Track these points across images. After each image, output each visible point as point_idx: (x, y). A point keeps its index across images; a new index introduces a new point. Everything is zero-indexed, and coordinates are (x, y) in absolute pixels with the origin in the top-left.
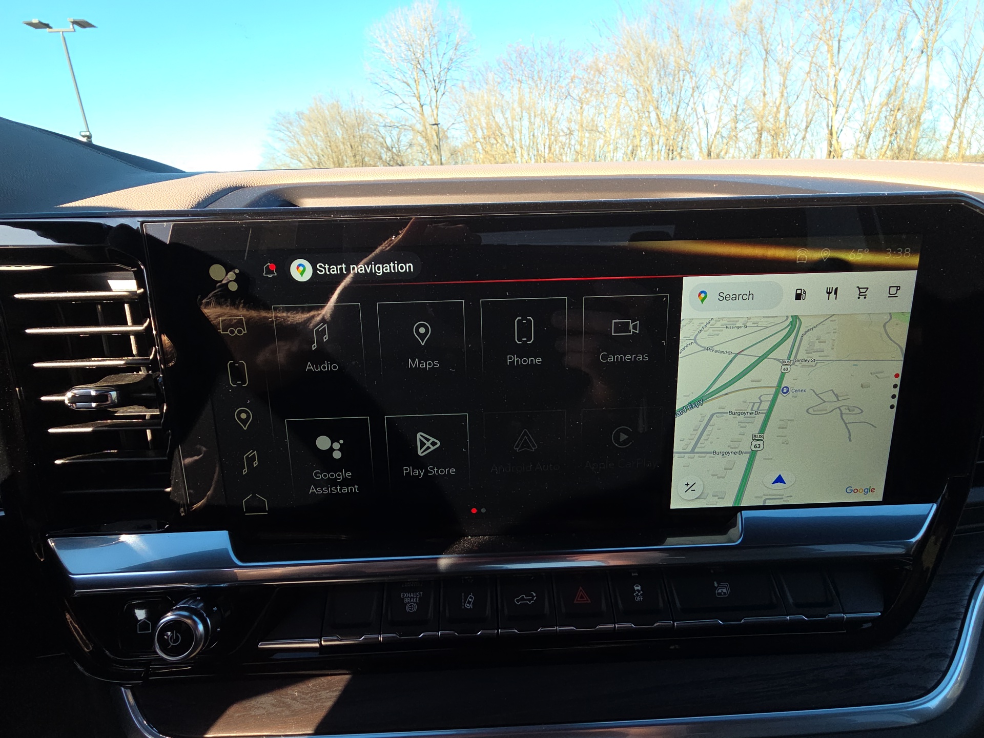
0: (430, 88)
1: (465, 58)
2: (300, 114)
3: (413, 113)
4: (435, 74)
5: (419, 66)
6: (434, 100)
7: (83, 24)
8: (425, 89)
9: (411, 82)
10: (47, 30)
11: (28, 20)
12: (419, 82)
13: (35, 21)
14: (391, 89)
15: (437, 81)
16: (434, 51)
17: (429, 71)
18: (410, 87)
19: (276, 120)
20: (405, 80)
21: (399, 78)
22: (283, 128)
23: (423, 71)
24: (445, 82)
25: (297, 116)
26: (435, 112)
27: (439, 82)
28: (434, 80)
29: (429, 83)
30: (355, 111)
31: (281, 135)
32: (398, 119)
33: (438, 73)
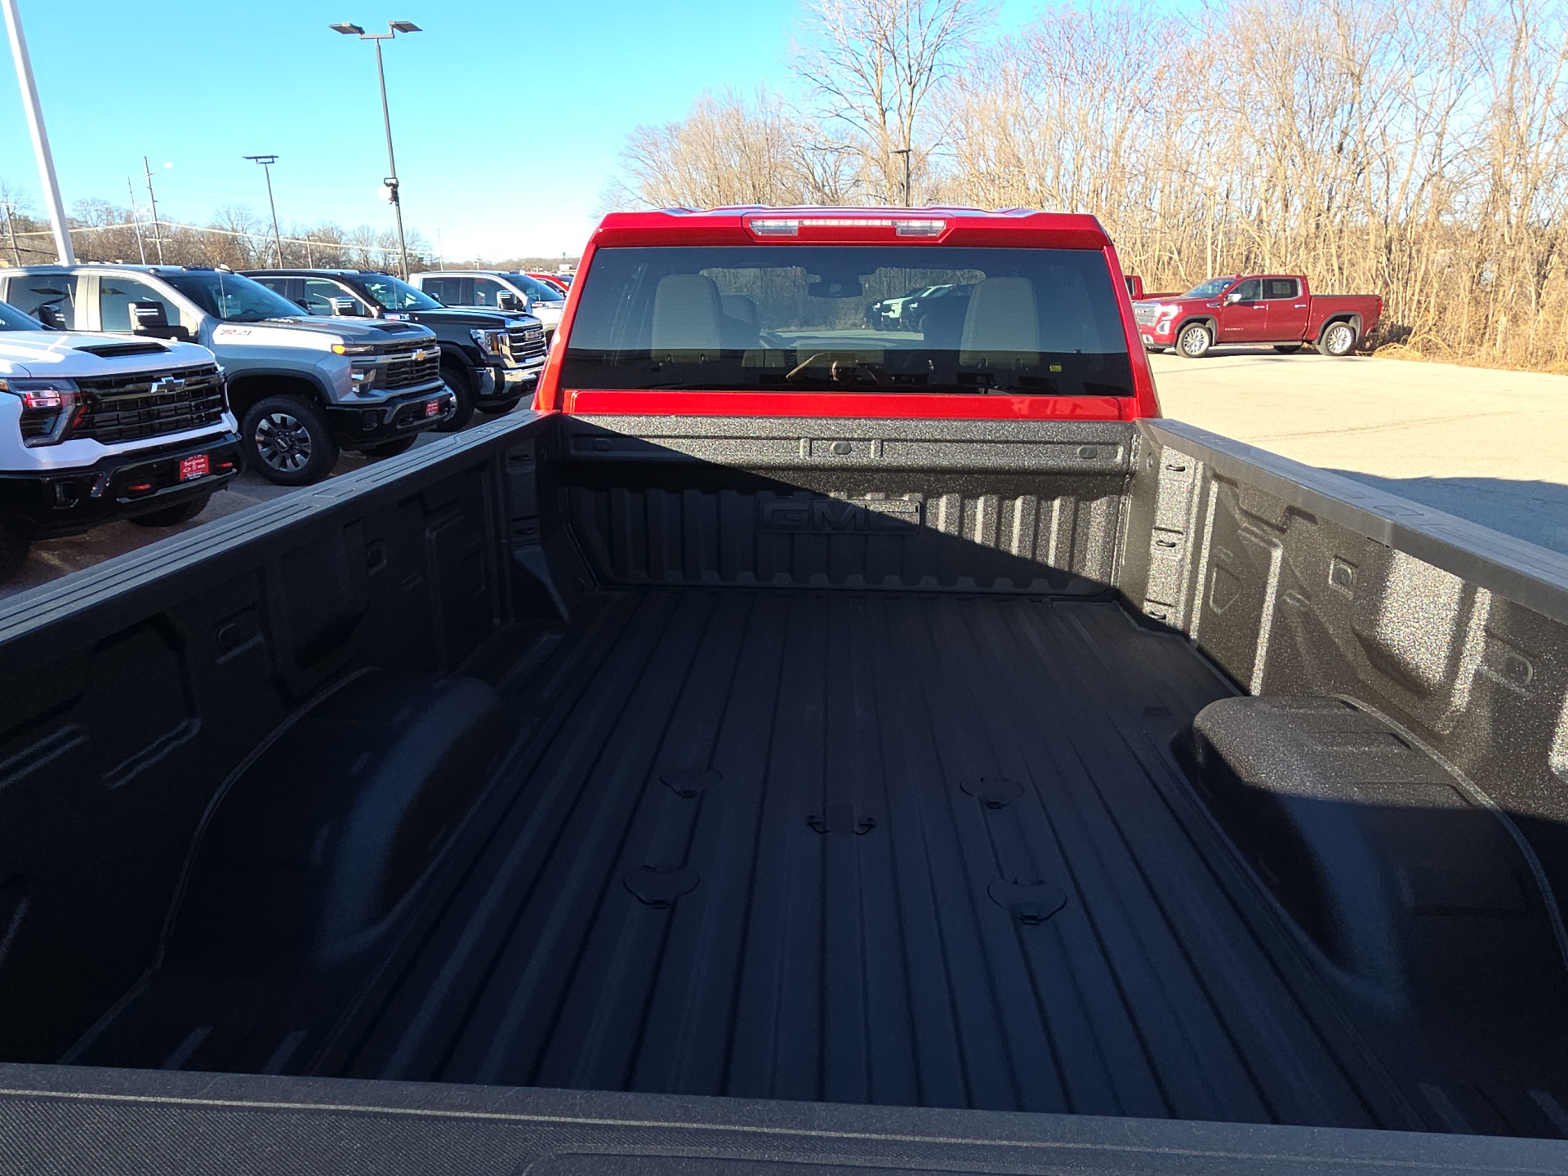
0: (901, 82)
1: (972, 27)
2: (673, 130)
3: (865, 125)
4: (912, 56)
5: (884, 43)
6: (907, 101)
7: (405, 28)
8: (892, 84)
9: (868, 70)
10: (358, 35)
11: (337, 23)
12: (882, 71)
13: (346, 24)
14: (832, 83)
15: (914, 69)
16: (916, 12)
17: (902, 53)
18: (866, 79)
19: (633, 139)
20: (858, 67)
21: (848, 63)
22: (643, 152)
23: (893, 52)
24: (930, 70)
25: (667, 132)
26: (907, 124)
27: (918, 71)
28: (910, 67)
29: (901, 73)
30: (765, 124)
31: (639, 165)
32: (839, 135)
33: (918, 54)
